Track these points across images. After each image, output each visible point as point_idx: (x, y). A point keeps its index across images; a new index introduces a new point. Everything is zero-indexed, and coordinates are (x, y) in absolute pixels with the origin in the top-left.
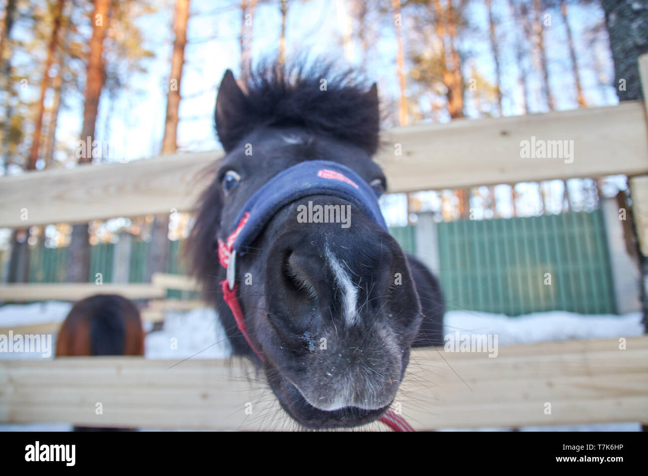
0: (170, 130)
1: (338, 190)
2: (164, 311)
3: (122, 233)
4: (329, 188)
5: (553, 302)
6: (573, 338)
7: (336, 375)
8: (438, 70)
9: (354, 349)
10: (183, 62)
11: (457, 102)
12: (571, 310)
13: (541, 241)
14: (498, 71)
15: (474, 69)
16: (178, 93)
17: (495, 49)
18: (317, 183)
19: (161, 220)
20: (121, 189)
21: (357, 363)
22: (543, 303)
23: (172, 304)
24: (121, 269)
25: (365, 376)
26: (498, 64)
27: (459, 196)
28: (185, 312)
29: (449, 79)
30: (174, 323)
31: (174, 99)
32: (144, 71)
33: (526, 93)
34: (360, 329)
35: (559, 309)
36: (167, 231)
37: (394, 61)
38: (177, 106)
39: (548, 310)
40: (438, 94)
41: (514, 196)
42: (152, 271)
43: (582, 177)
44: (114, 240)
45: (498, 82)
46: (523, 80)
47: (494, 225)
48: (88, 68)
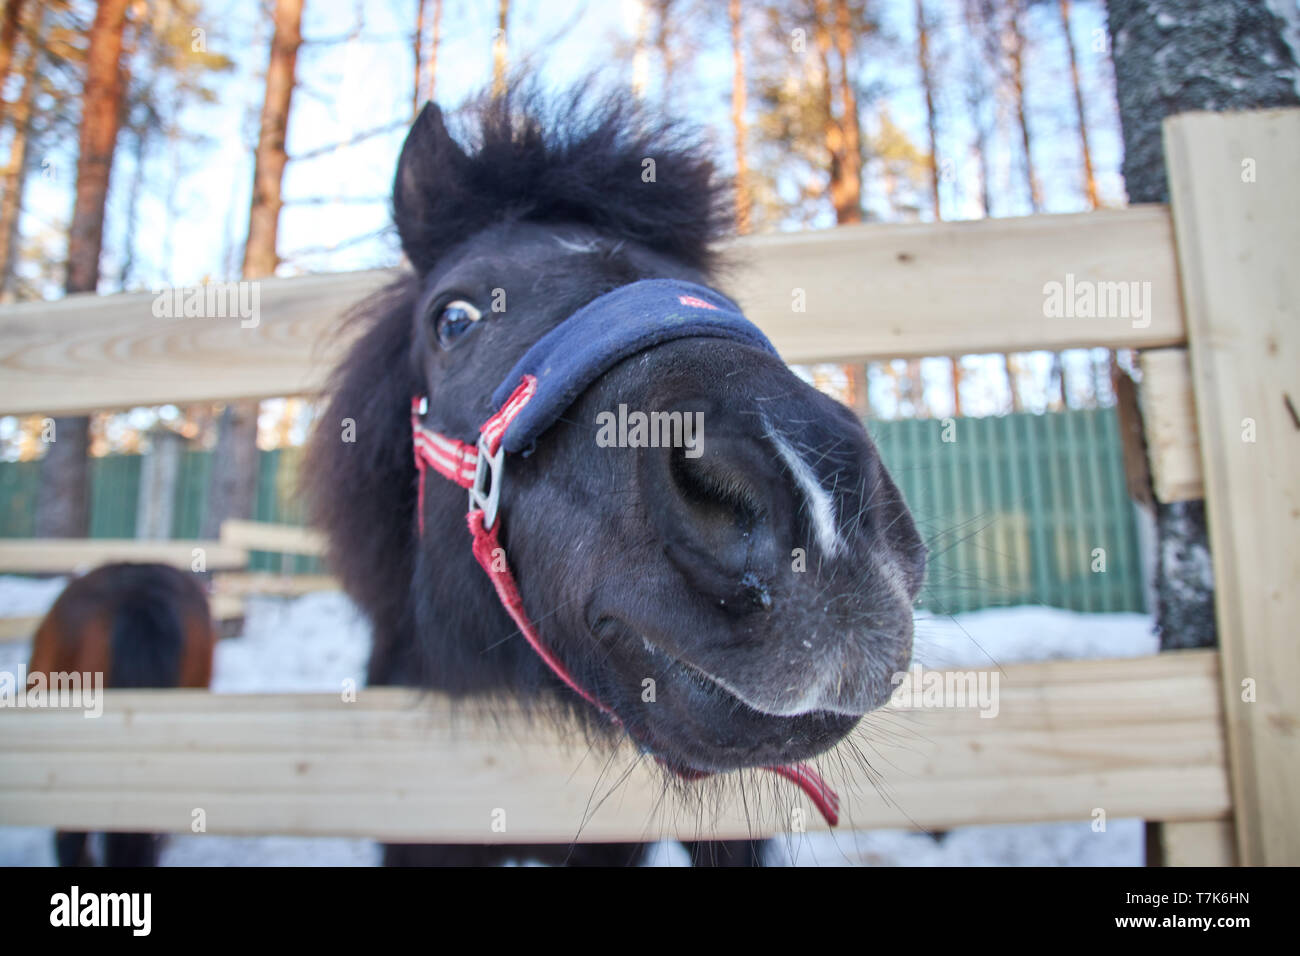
0: (263, 223)
1: (736, 330)
2: (244, 597)
3: (159, 434)
4: (720, 325)
5: (1024, 587)
6: (1060, 656)
7: (818, 645)
8: (816, 119)
9: (847, 598)
10: (292, 83)
11: (849, 184)
12: (1057, 604)
13: (1004, 465)
14: (932, 129)
15: (885, 119)
16: (280, 146)
17: (928, 84)
18: (695, 316)
19: (241, 411)
20: (138, 348)
21: (850, 624)
22: (1004, 589)
23: (262, 582)
24: (155, 509)
25: (862, 647)
26: (932, 112)
27: (848, 374)
28: (288, 599)
29: (834, 140)
30: (265, 621)
31: (270, 160)
32: (208, 96)
33: (985, 172)
34: (850, 563)
35: (1034, 601)
36: (254, 432)
37: (728, 98)
38: (279, 176)
39: (1014, 602)
40: (813, 166)
41: (957, 376)
42: (222, 514)
43: (1088, 345)
44: (144, 447)
45: (933, 148)
46: (979, 145)
47: (914, 432)
48: (88, 87)
